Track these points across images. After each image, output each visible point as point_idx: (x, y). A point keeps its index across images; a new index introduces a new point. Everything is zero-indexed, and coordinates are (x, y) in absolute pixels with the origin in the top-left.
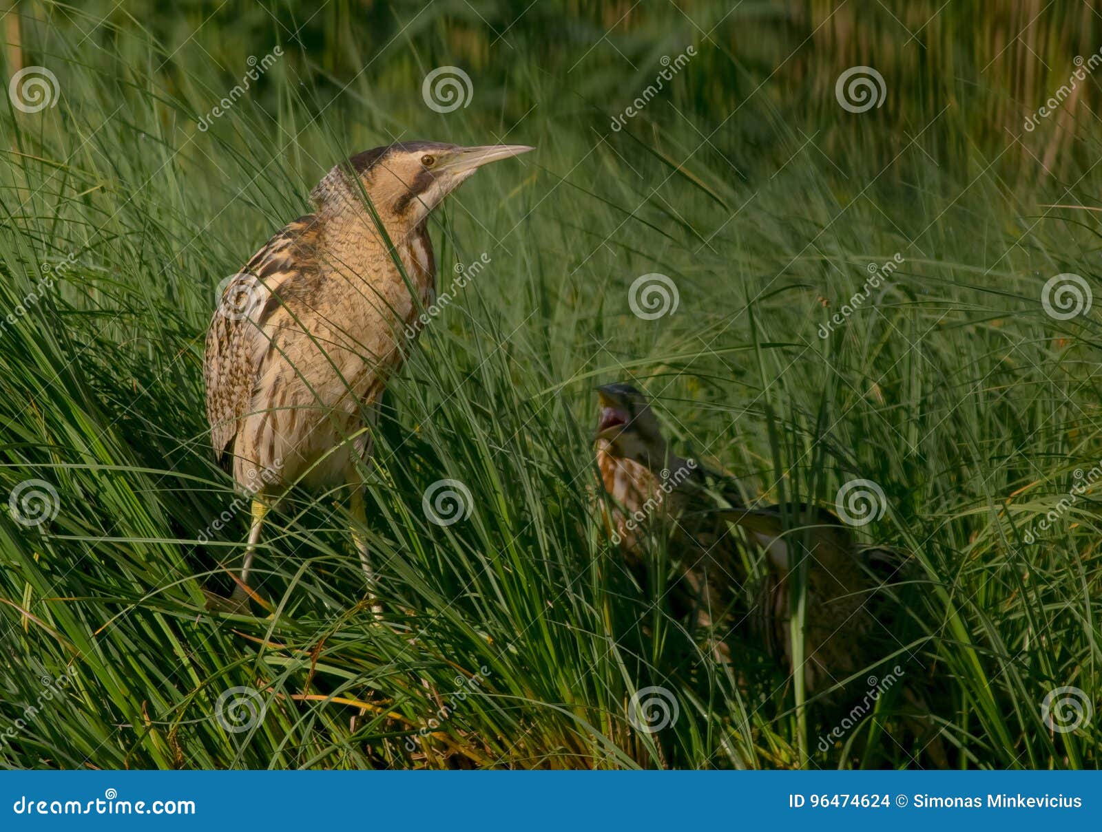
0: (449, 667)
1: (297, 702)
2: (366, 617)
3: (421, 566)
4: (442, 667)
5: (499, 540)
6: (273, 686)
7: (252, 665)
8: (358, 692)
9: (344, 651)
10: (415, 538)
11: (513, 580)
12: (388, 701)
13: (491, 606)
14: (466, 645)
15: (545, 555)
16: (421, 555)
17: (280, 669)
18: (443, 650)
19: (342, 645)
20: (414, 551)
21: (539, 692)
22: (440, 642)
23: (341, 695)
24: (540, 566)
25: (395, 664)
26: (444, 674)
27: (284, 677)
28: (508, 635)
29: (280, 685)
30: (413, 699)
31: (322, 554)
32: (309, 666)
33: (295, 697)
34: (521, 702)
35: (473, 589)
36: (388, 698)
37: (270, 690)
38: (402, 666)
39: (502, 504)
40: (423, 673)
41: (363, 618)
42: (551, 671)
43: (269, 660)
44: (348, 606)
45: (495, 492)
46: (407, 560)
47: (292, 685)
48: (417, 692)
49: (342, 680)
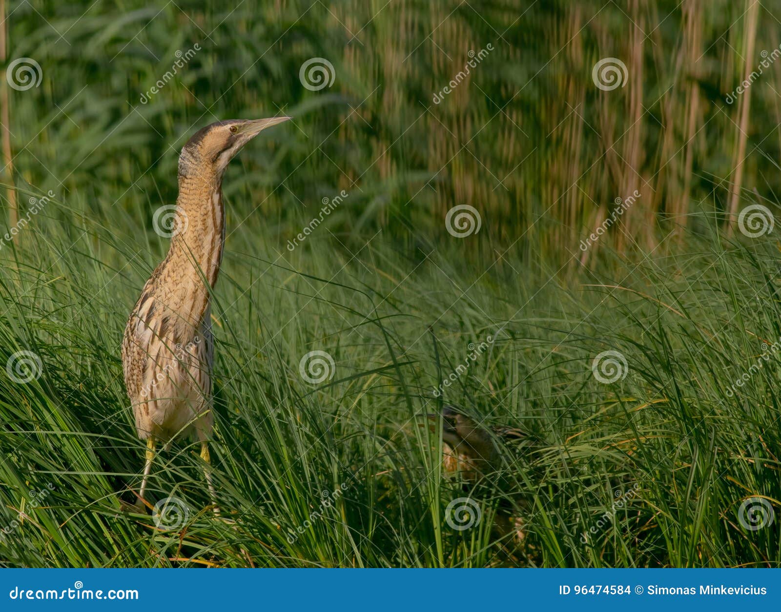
0: (256, 542)
1: (172, 562)
2: (209, 514)
3: (240, 486)
4: (252, 542)
5: (282, 471)
6: (159, 554)
7: (148, 542)
8: (207, 556)
9: (198, 534)
10: (236, 470)
11: (290, 493)
12: (221, 561)
13: (279, 508)
14: (265, 530)
15: (309, 480)
16: (240, 480)
17: (163, 544)
18: (253, 532)
19: (197, 530)
20: (236, 478)
21: (306, 555)
22: (251, 528)
23: (196, 558)
24: (306, 485)
25: (226, 541)
26: (254, 546)
27: (165, 548)
28: (288, 524)
29: (163, 553)
30: (236, 560)
31: (184, 480)
32: (179, 542)
33: (171, 559)
34: (295, 560)
35: (268, 499)
36: (223, 559)
37: (158, 556)
38: (231, 541)
39: (285, 451)
40: (242, 545)
41: (208, 515)
42: (312, 544)
43: (157, 539)
44: (200, 509)
45: (281, 446)
46: (232, 483)
47: (169, 553)
48: (238, 556)
49: (197, 550)
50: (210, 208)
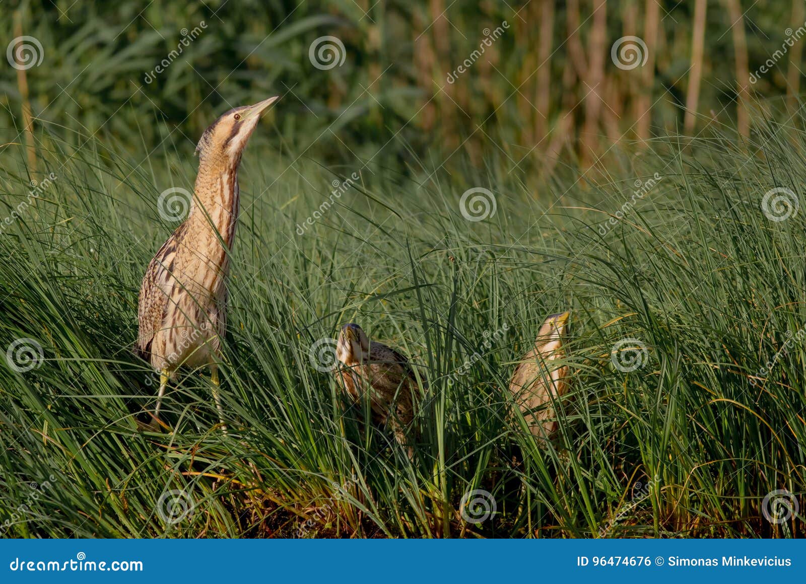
0: (262, 456)
1: (185, 476)
2: (218, 431)
3: (246, 405)
4: (259, 456)
5: (284, 388)
6: (173, 469)
7: (163, 459)
8: (216, 470)
9: (209, 450)
10: (242, 390)
11: (293, 408)
12: (232, 474)
13: (282, 424)
14: (271, 444)
15: (309, 397)
16: (246, 399)
17: (176, 460)
18: (259, 448)
19: (209, 446)
20: (242, 398)
21: (309, 467)
22: (257, 443)
23: (207, 472)
24: (307, 402)
25: (235, 456)
26: (260, 459)
27: (178, 464)
28: (292, 439)
29: (177, 468)
30: (245, 473)
31: (196, 401)
32: (191, 458)
33: (184, 474)
34: (299, 473)
35: (273, 415)
36: (232, 472)
37: (172, 471)
38: (240, 456)
39: (286, 373)
40: (249, 459)
41: (217, 432)
42: (314, 456)
43: (170, 455)
44: (210, 427)
45: (283, 366)
46: (239, 403)
47: (182, 468)
48: (247, 469)
49: (208, 465)
50: (219, 187)
